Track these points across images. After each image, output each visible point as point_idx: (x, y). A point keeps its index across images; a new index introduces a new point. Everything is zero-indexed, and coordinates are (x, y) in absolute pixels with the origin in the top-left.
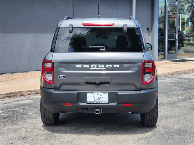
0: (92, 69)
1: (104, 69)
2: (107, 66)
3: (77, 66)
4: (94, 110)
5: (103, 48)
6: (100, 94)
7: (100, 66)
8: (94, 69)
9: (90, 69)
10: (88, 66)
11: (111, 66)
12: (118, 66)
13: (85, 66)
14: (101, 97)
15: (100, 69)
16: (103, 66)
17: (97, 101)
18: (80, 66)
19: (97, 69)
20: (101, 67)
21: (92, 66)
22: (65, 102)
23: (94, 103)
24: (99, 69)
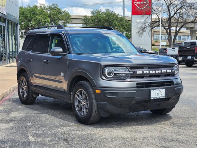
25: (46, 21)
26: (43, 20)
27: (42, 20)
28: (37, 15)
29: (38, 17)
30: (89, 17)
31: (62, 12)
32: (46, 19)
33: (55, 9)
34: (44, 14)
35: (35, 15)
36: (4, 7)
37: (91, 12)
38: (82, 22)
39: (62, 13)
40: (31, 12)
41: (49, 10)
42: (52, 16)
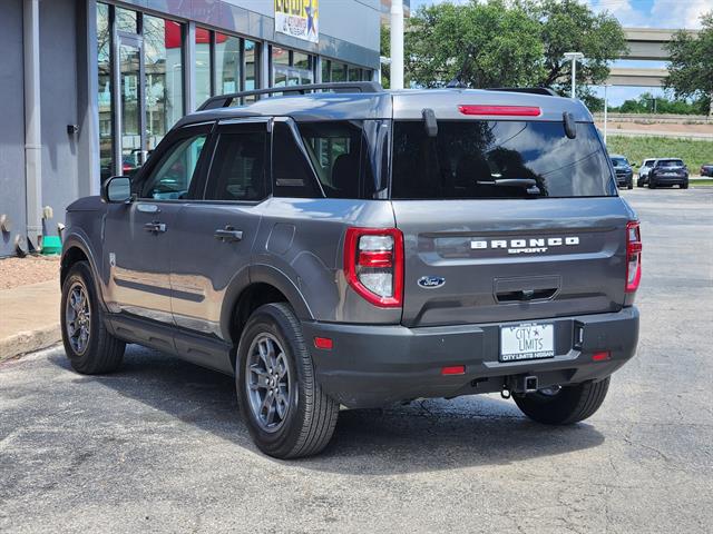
0: (515, 251)
1: (544, 250)
2: (551, 242)
3: (474, 245)
4: (523, 381)
5: (531, 186)
6: (533, 328)
7: (533, 242)
8: (519, 251)
9: (510, 251)
10: (503, 244)
11: (559, 241)
12: (576, 241)
13: (495, 244)
14: (537, 337)
15: (534, 250)
16: (541, 242)
17: (529, 351)
18: (484, 245)
19: (526, 251)
20: (537, 246)
21: (514, 243)
22: (444, 365)
23: (521, 357)
24: (530, 251)
25: (528, 55)
26: (520, 51)
27: (514, 48)
28: (500, 31)
29: (503, 41)
30: (696, 37)
31: (592, 21)
32: (529, 45)
33: (568, 11)
34: (525, 27)
35: (493, 33)
36: (307, 18)
37: (704, 17)
38: (666, 54)
39: (594, 23)
40: (479, 21)
41: (545, 14)
42: (553, 35)
